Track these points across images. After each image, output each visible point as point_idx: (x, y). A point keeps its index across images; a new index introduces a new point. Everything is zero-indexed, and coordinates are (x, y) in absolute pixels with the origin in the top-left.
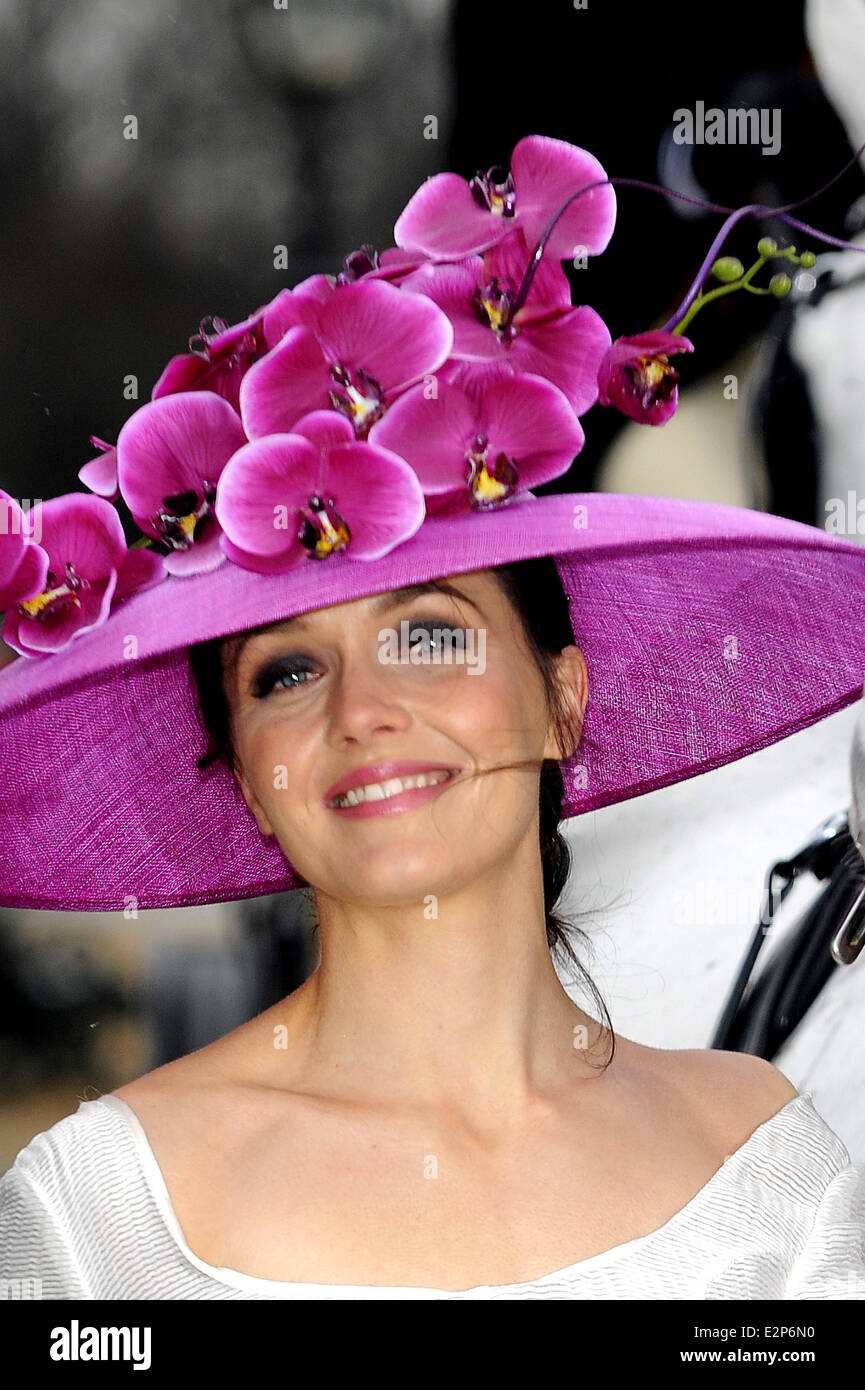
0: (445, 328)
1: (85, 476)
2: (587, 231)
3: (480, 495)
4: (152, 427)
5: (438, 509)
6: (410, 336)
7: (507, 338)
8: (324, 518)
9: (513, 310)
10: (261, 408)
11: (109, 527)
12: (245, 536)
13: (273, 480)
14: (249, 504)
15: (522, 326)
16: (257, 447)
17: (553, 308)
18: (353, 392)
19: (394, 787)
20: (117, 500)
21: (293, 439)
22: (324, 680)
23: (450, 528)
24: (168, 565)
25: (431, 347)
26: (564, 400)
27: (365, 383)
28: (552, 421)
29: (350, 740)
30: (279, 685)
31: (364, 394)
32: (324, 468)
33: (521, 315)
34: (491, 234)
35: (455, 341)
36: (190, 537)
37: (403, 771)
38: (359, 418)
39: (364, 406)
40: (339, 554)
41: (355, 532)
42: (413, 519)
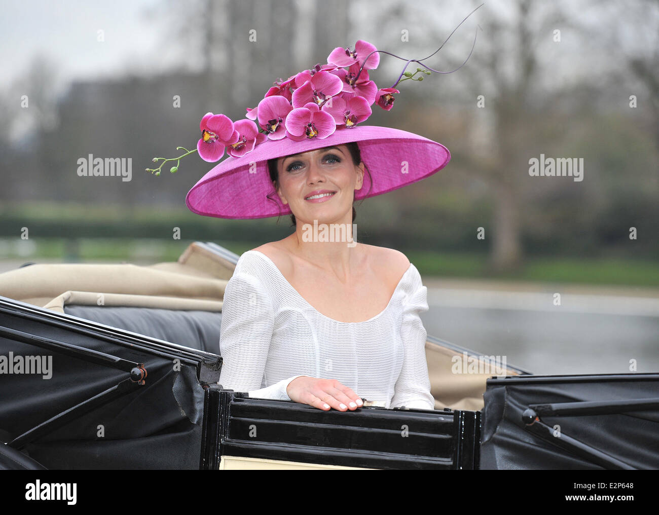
0: (341, 83)
1: (247, 116)
2: (372, 63)
3: (347, 125)
4: (265, 103)
5: (339, 128)
6: (332, 85)
7: (354, 87)
8: (311, 128)
9: (356, 79)
10: (296, 99)
11: (254, 128)
12: (292, 131)
13: (299, 117)
14: (293, 123)
15: (357, 84)
16: (295, 110)
17: (365, 80)
18: (318, 97)
19: (321, 196)
20: (256, 121)
21: (304, 109)
22: (305, 168)
23: (340, 132)
24: (269, 137)
25: (338, 88)
26: (368, 103)
27: (321, 95)
28: (365, 107)
29: (312, 184)
30: (293, 169)
31: (320, 98)
32: (312, 116)
33: (357, 82)
34: (351, 62)
35: (344, 87)
36: (274, 130)
37: (323, 192)
38: (319, 104)
39: (320, 101)
40: (315, 137)
41: (319, 132)
42: (333, 130)
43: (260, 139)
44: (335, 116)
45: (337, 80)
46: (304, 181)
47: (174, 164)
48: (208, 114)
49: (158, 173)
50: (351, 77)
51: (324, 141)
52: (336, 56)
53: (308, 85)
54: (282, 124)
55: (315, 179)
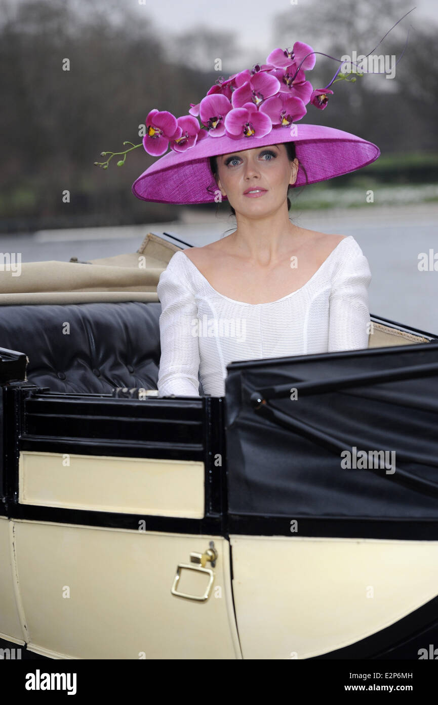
0: (279, 84)
1: (190, 112)
2: (309, 64)
3: (283, 124)
4: (207, 101)
5: (274, 127)
6: (271, 85)
7: (290, 88)
8: (249, 127)
9: (293, 80)
10: (235, 99)
11: (196, 124)
12: (231, 130)
13: (238, 117)
14: (232, 123)
15: (294, 85)
16: (235, 110)
17: (301, 81)
18: (256, 97)
20: (198, 118)
21: (242, 109)
22: (243, 164)
23: (276, 131)
24: (209, 133)
25: (275, 88)
26: (303, 103)
27: (260, 95)
28: (300, 108)
29: (248, 179)
30: (230, 162)
31: (259, 98)
32: (250, 116)
33: (294, 82)
34: (288, 63)
35: (281, 88)
36: (215, 127)
38: (257, 103)
39: (258, 100)
40: (252, 137)
41: (256, 132)
42: (269, 129)
43: (202, 134)
44: (272, 116)
45: (275, 81)
46: (242, 178)
47: (121, 157)
48: (154, 111)
49: (106, 166)
50: (288, 77)
51: (260, 140)
52: (275, 57)
53: (248, 87)
54: (222, 122)
55: (251, 174)
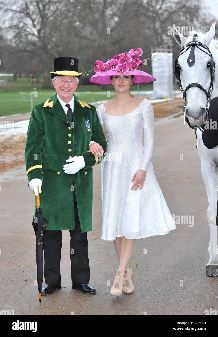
1: (107, 62)
2: (141, 54)
3: (132, 69)
4: (112, 60)
7: (135, 60)
9: (136, 58)
10: (120, 61)
11: (109, 66)
13: (120, 66)
14: (118, 67)
16: (119, 64)
17: (138, 58)
20: (109, 64)
21: (121, 64)
22: (119, 79)
24: (112, 69)
25: (131, 60)
28: (137, 66)
32: (123, 67)
34: (135, 53)
36: (113, 67)
39: (126, 62)
40: (123, 72)
41: (124, 71)
42: (128, 71)
43: (110, 69)
44: (129, 67)
45: (130, 58)
46: (119, 82)
47: (88, 73)
48: (98, 61)
49: (84, 76)
50: (135, 57)
51: (125, 73)
52: (132, 51)
53: (123, 58)
54: (115, 66)
55: (121, 82)
